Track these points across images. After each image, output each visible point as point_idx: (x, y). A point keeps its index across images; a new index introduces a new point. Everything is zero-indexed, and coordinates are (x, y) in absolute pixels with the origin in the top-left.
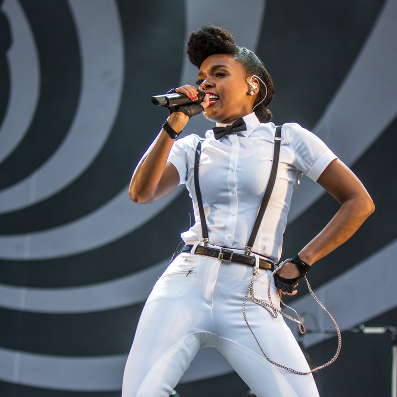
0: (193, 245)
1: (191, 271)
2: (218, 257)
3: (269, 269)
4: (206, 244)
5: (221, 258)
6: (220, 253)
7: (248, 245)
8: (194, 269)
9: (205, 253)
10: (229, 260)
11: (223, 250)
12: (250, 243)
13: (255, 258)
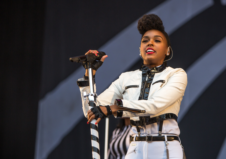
0: (134, 137)
1: (135, 150)
2: (145, 140)
3: (173, 140)
4: (139, 135)
7: (159, 131)
8: (136, 148)
9: (140, 140)
10: (151, 140)
11: (147, 136)
12: (160, 129)
13: (164, 136)
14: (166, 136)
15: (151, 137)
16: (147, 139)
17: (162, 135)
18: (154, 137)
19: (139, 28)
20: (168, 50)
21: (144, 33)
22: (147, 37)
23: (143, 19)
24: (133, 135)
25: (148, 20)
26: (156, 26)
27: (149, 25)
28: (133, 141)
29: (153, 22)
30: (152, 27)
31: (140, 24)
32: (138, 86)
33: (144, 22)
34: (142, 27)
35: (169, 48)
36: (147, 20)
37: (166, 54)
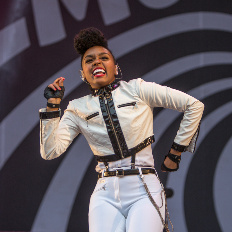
0: (102, 173)
1: (104, 187)
2: (115, 175)
3: (149, 173)
4: (107, 169)
5: (117, 175)
6: (116, 172)
7: (132, 163)
8: (106, 185)
9: (108, 175)
10: (122, 175)
11: (117, 170)
12: (133, 161)
13: (138, 169)
14: (140, 168)
15: (122, 171)
16: (117, 173)
17: (136, 167)
18: (125, 171)
19: (78, 46)
20: (117, 67)
21: (85, 52)
22: (90, 56)
23: (81, 35)
24: (100, 171)
25: (89, 35)
26: (98, 42)
27: (90, 41)
28: (101, 177)
29: (95, 37)
30: (94, 43)
31: (78, 42)
32: (98, 114)
33: (83, 38)
34: (82, 46)
35: (117, 65)
36: (87, 35)
37: (115, 74)
